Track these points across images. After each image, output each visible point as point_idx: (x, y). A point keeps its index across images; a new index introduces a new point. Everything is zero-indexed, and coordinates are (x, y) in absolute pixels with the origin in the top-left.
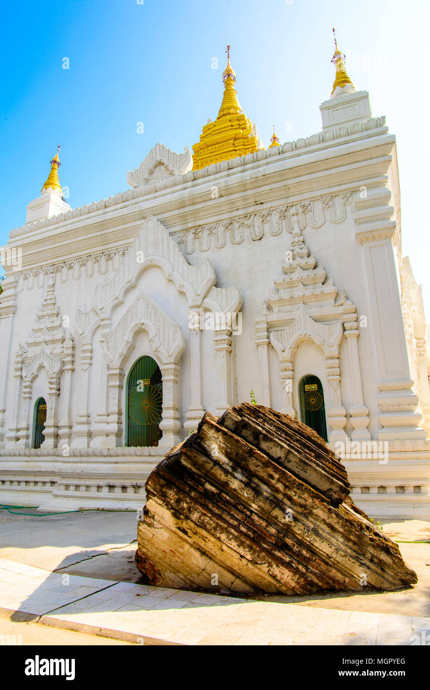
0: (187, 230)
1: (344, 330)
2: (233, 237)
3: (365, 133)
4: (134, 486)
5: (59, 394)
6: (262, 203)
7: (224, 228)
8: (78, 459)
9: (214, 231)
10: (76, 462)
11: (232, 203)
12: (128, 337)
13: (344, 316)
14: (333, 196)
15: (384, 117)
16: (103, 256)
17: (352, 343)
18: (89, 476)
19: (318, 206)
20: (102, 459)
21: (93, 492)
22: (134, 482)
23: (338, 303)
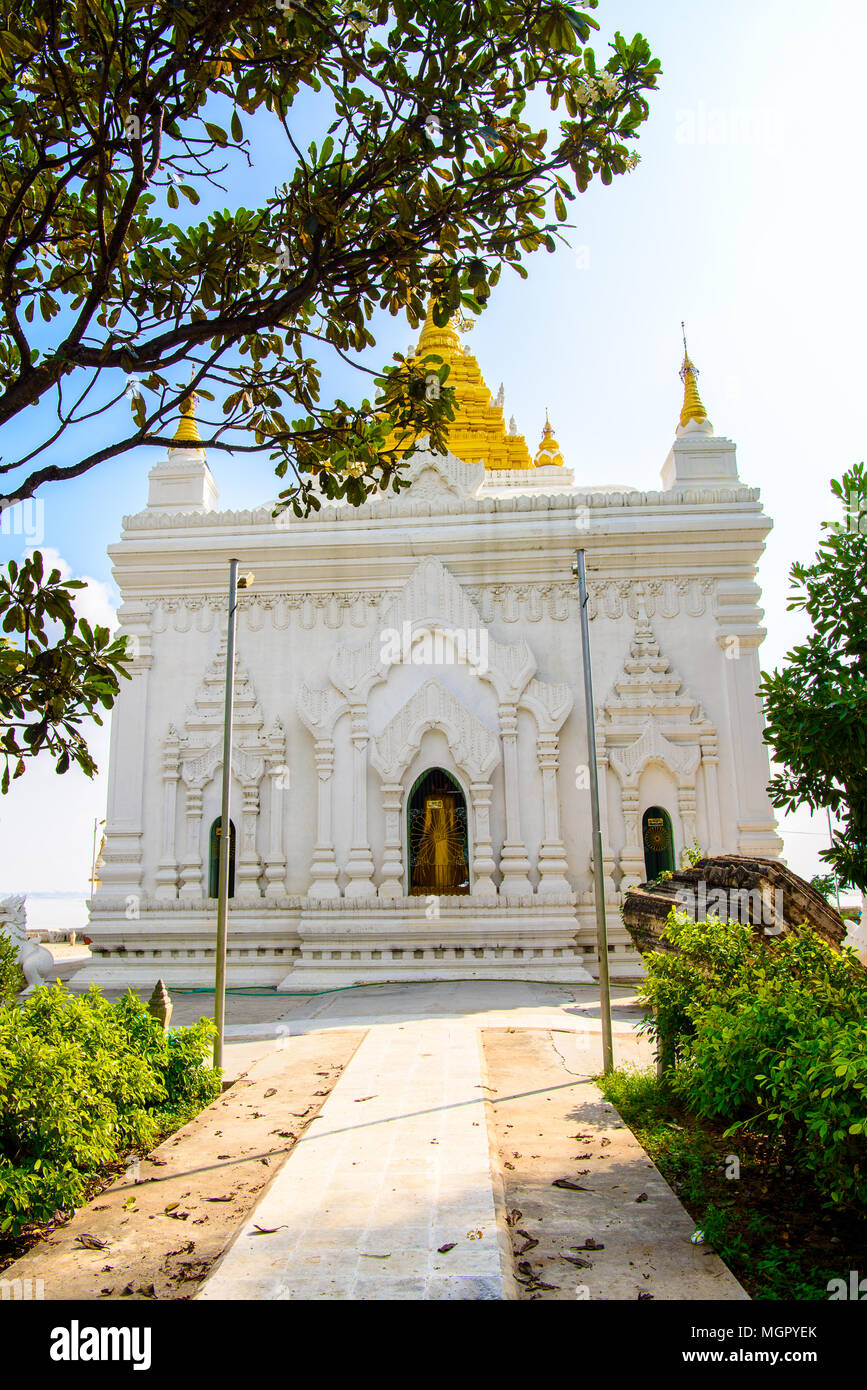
0: (484, 585)
1: (702, 756)
2: (552, 608)
3: (735, 506)
4: (435, 950)
5: (259, 813)
6: (596, 570)
7: (540, 594)
8: (337, 913)
9: (525, 595)
10: (333, 918)
11: (556, 562)
12: (414, 738)
13: (702, 738)
14: (692, 579)
15: (758, 490)
16: (334, 599)
17: (710, 770)
18: (358, 937)
19: (671, 588)
20: (382, 913)
21: (366, 960)
22: (437, 944)
23: (695, 721)
